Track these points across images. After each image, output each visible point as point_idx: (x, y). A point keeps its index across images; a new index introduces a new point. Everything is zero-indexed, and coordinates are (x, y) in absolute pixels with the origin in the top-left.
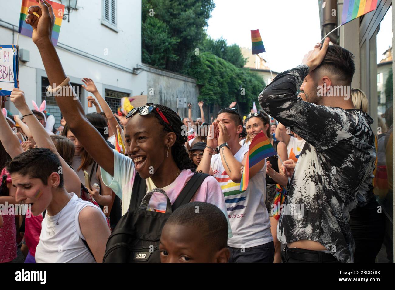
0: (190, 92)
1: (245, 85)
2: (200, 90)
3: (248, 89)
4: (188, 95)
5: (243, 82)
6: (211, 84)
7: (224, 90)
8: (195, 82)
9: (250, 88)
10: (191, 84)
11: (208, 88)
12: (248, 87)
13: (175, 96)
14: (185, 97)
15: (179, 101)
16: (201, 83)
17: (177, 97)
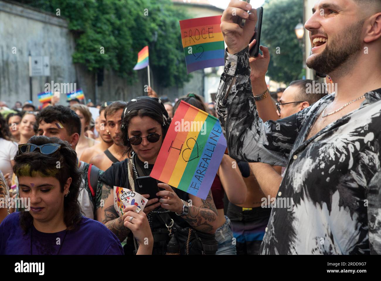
0: (56, 46)
1: (163, 33)
2: (75, 41)
3: (170, 40)
4: (52, 50)
5: (160, 26)
6: (99, 30)
7: (123, 42)
8: (65, 25)
9: (173, 38)
10: (57, 30)
11: (91, 38)
12: (169, 37)
13: (26, 53)
14: (45, 55)
15: (33, 63)
16: (79, 27)
17: (30, 55)
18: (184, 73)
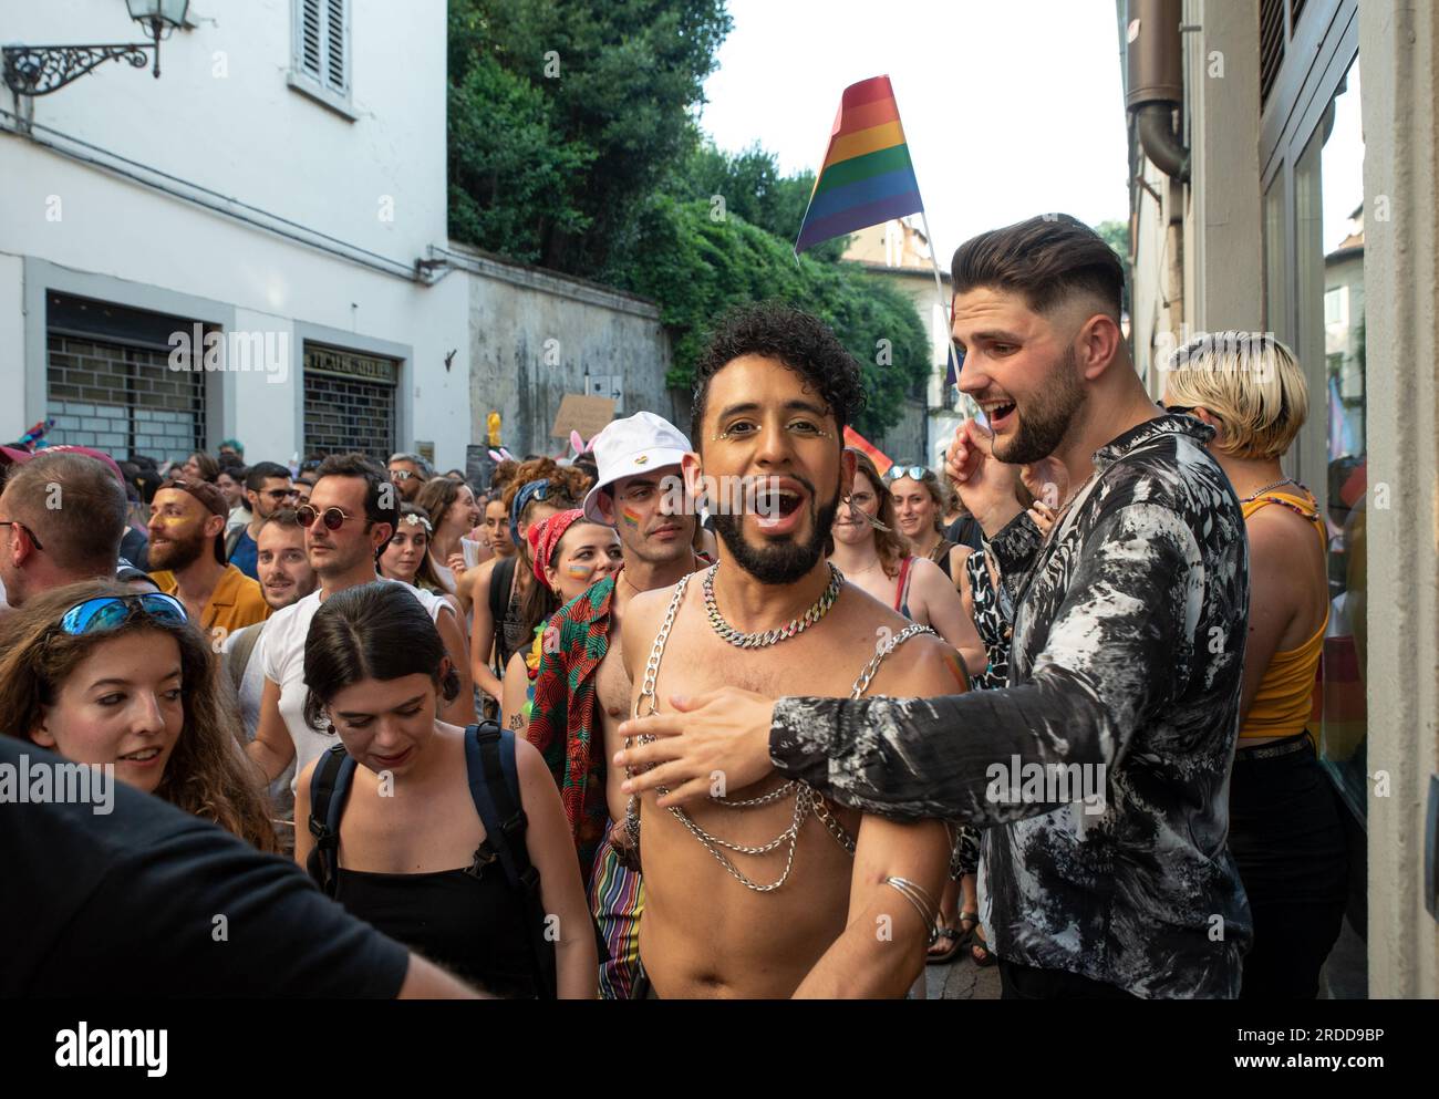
0: (637, 355)
1: (845, 329)
2: (673, 346)
3: (859, 342)
4: (627, 364)
5: (839, 315)
8: (655, 315)
9: (864, 339)
10: (639, 324)
12: (858, 336)
13: (579, 371)
14: (616, 373)
15: (593, 387)
16: (680, 319)
17: (587, 374)
18: (886, 408)
